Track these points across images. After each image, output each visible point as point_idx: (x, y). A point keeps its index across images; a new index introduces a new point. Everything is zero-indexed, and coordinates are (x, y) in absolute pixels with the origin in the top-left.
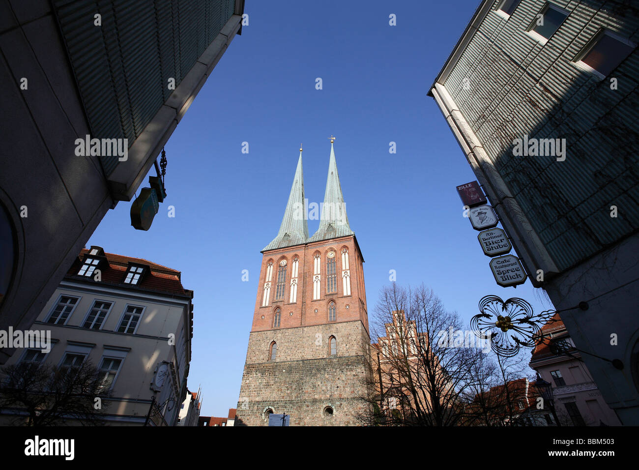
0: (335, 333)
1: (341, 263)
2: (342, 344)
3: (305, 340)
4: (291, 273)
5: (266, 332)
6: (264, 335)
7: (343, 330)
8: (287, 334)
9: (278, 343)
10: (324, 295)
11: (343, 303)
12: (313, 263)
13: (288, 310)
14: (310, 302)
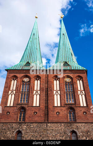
0: (76, 129)
1: (77, 86)
2: (82, 137)
3: (49, 132)
4: (34, 87)
5: (11, 124)
6: (9, 126)
7: (83, 128)
8: (32, 126)
9: (23, 132)
10: (64, 103)
11: (81, 110)
12: (53, 83)
13: (33, 110)
14: (52, 107)
